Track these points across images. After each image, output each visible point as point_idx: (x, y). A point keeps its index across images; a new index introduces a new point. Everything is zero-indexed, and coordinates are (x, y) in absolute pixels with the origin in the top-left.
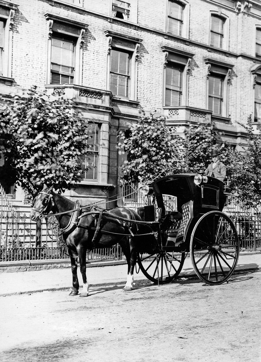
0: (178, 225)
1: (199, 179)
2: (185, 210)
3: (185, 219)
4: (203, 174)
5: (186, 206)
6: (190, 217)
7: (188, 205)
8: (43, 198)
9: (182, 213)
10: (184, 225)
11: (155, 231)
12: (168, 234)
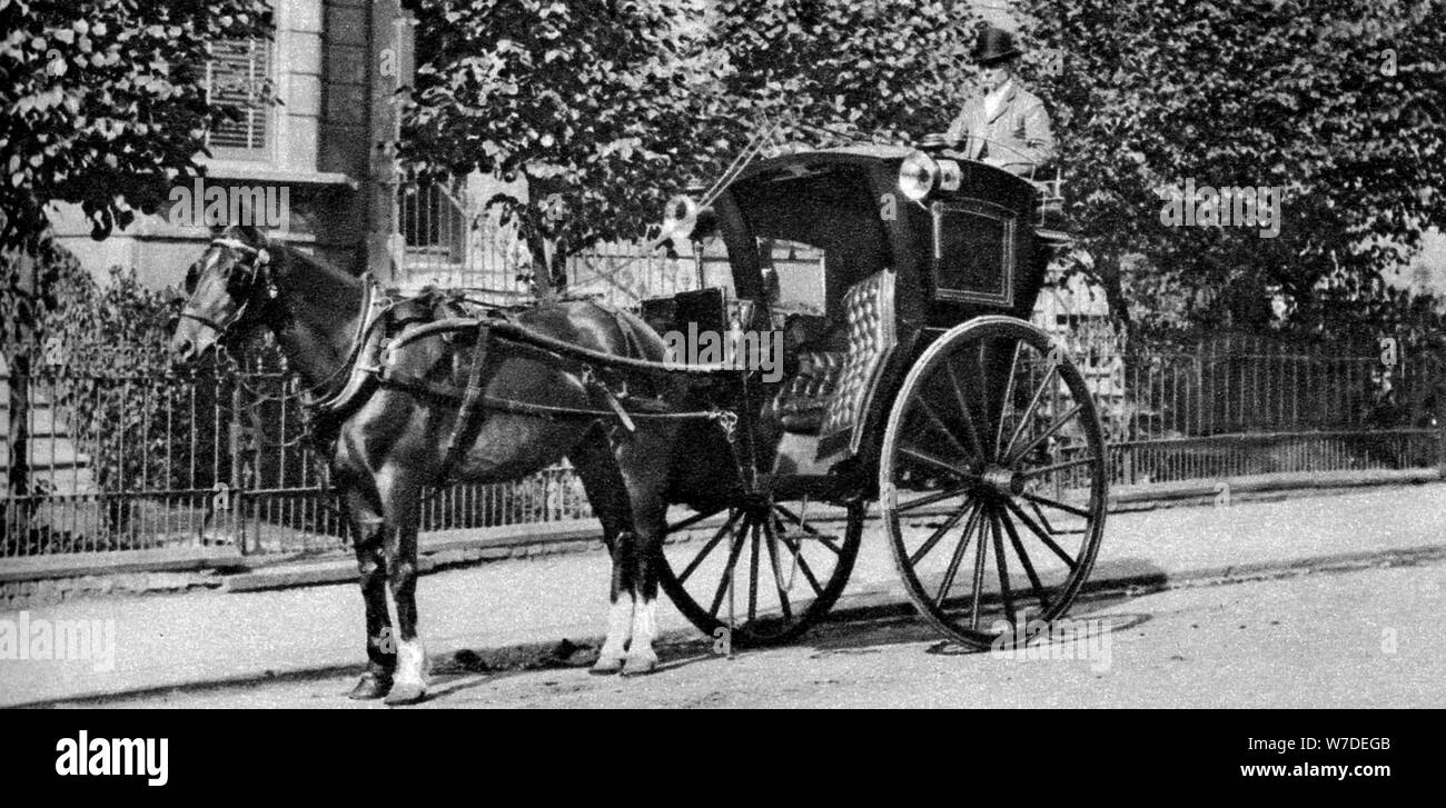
0: (827, 378)
1: (923, 176)
2: (861, 313)
3: (858, 354)
4: (937, 152)
5: (865, 295)
6: (880, 347)
7: (874, 291)
8: (231, 264)
9: (848, 327)
10: (853, 378)
11: (724, 406)
12: (784, 420)
